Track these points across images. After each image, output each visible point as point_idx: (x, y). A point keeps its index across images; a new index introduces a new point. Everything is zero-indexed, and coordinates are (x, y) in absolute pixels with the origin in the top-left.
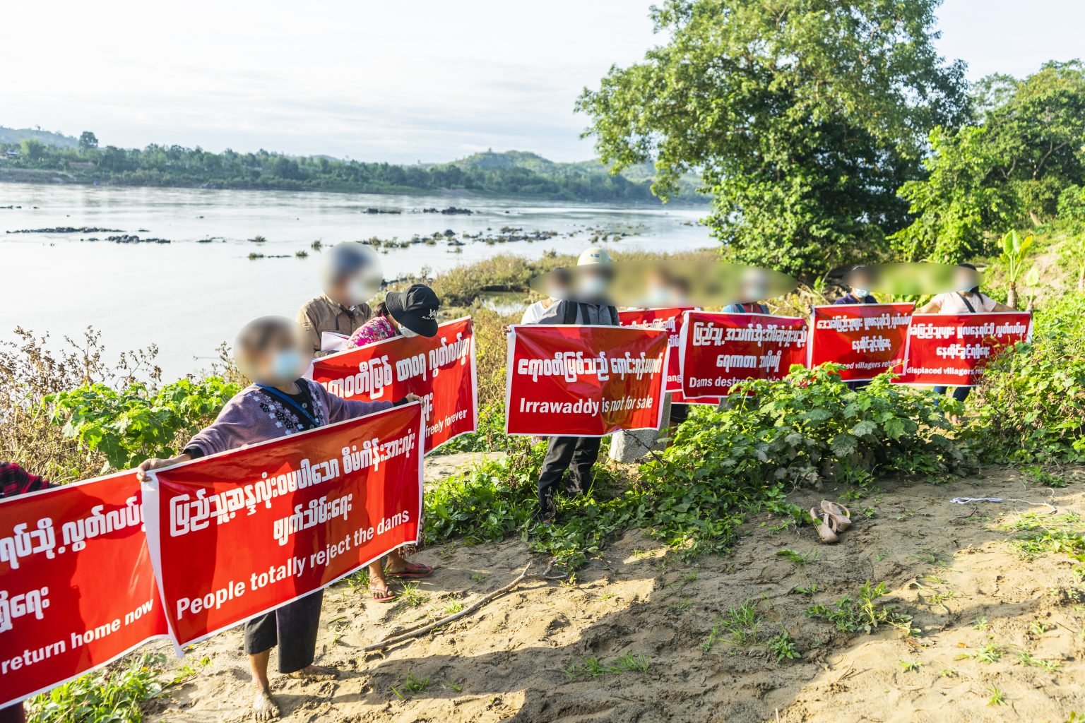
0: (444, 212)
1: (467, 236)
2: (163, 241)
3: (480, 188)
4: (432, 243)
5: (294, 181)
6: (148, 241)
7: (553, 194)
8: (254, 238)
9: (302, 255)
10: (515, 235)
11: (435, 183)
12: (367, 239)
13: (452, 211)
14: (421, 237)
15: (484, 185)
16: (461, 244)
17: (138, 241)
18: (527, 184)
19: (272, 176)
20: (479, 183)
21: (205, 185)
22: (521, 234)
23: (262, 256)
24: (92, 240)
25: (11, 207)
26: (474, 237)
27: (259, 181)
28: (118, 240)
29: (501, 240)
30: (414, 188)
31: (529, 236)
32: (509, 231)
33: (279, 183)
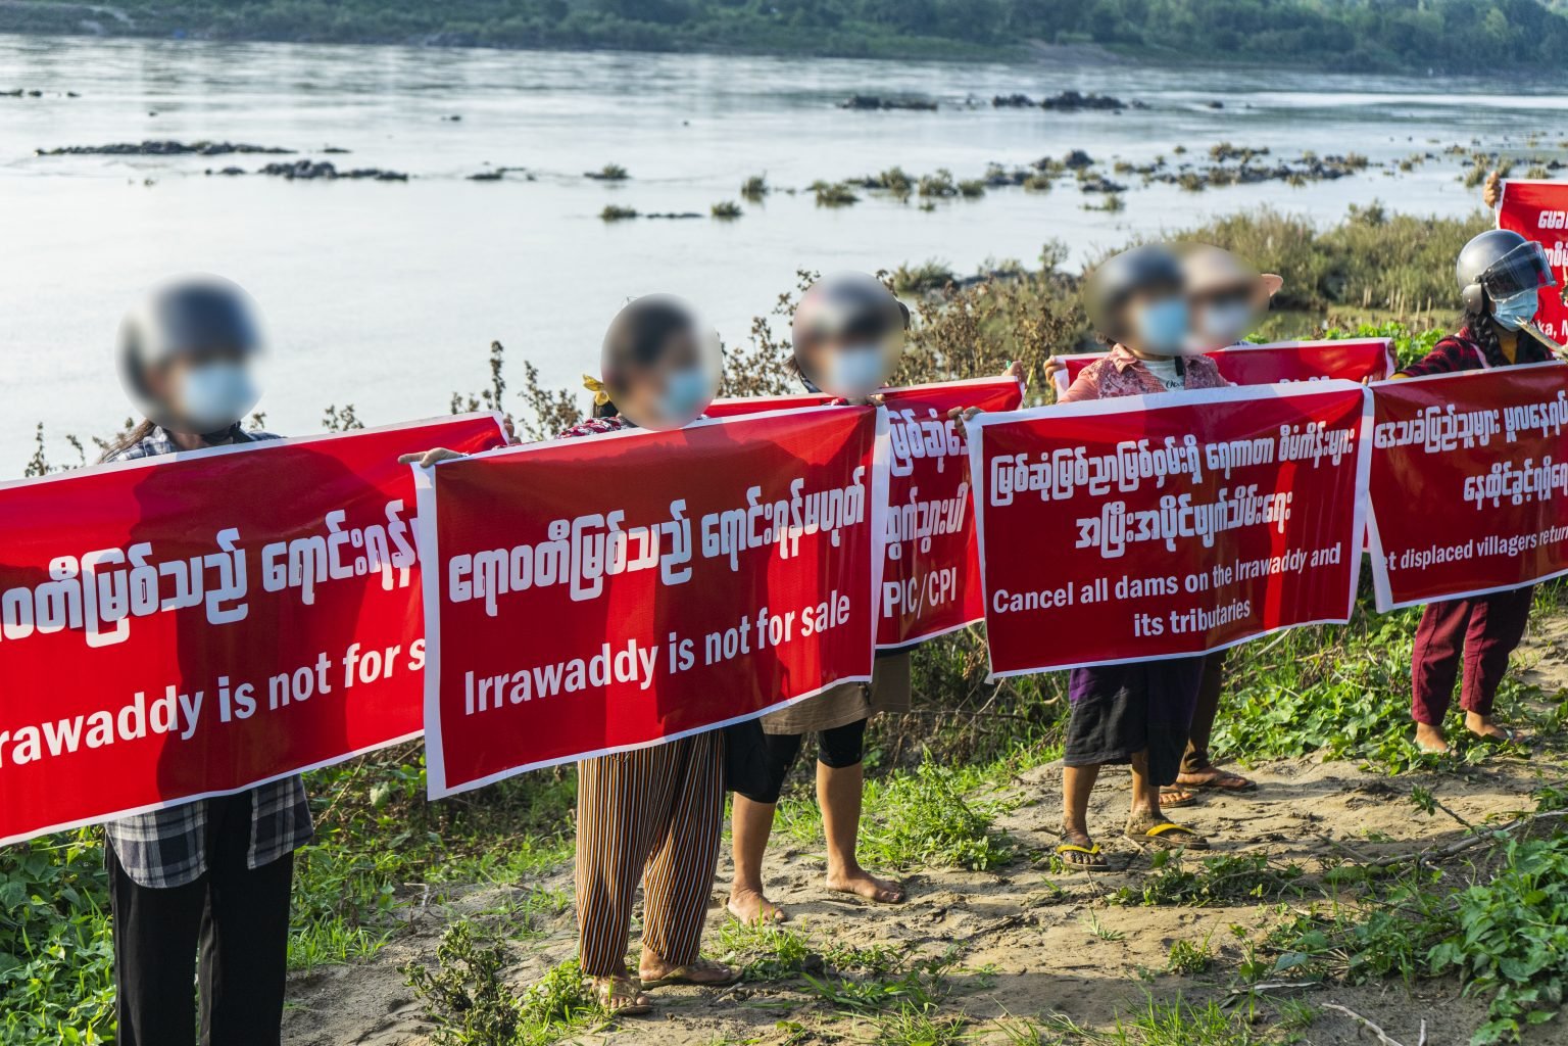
0: (1048, 105)
1: (1126, 168)
2: (390, 177)
3: (1134, 41)
4: (1042, 186)
5: (652, 25)
6: (357, 174)
7: (1336, 55)
8: (599, 170)
9: (727, 213)
10: (1252, 164)
11: (1012, 27)
12: (876, 175)
13: (1069, 102)
14: (1009, 170)
15: (1145, 33)
16: (1119, 189)
17: (335, 176)
18: (1265, 27)
19: (596, 14)
20: (1133, 27)
21: (435, 38)
22: (1270, 163)
23: (632, 215)
24: (232, 172)
25: (18, 93)
26: (1143, 171)
27: (564, 26)
28: (290, 172)
29: (1221, 179)
30: (957, 43)
31: (1292, 167)
32: (1235, 154)
33: (614, 31)
